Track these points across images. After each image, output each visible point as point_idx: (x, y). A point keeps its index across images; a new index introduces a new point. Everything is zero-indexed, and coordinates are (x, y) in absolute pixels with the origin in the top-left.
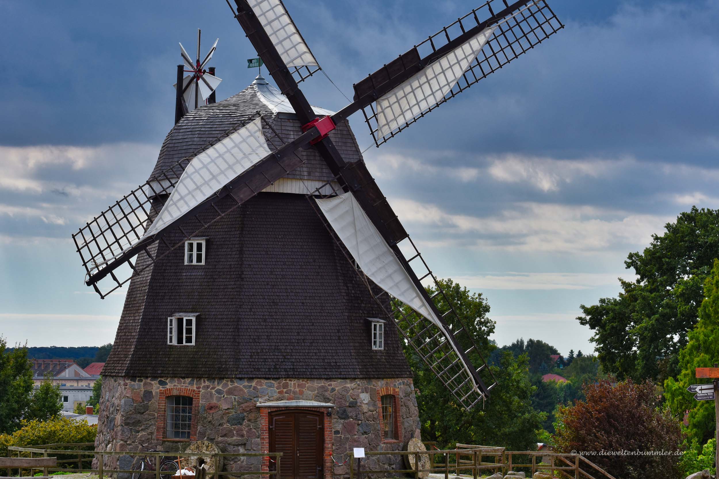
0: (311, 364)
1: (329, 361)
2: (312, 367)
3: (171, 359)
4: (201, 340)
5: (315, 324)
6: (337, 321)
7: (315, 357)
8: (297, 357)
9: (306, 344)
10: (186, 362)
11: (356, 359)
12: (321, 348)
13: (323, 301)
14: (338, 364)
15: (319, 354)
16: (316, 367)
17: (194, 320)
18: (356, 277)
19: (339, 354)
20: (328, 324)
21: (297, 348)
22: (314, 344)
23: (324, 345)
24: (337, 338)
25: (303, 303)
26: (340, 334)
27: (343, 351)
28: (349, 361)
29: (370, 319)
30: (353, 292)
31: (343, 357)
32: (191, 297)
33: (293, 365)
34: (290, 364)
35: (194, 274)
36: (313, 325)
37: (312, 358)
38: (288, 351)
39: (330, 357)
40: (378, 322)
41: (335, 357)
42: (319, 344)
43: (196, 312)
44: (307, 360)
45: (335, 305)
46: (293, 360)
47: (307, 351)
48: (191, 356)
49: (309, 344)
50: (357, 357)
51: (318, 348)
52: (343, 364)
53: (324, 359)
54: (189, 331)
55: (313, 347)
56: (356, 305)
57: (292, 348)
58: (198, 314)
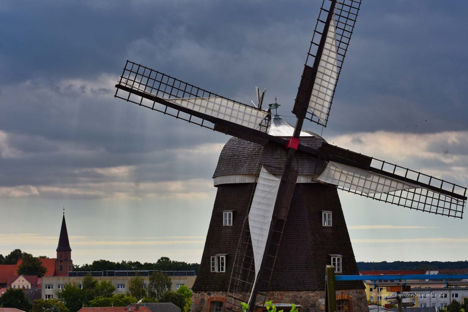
0: (288, 282)
1: (299, 280)
2: (289, 284)
3: (214, 280)
4: (228, 269)
5: (292, 259)
6: (305, 257)
7: (291, 278)
8: (280, 278)
9: (286, 271)
10: (220, 282)
11: (317, 279)
12: (295, 272)
13: (297, 245)
14: (304, 282)
15: (293, 276)
16: (291, 284)
17: (225, 257)
18: (323, 231)
19: (306, 276)
20: (300, 259)
21: (281, 273)
22: (291, 271)
23: (297, 270)
24: (305, 266)
25: (285, 247)
26: (307, 264)
27: (309, 274)
28: (312, 280)
29: (330, 255)
30: (320, 239)
31: (308, 278)
32: (225, 244)
33: (278, 283)
34: (275, 282)
35: (227, 231)
36: (291, 259)
37: (290, 278)
38: (275, 275)
39: (300, 278)
40: (336, 256)
41: (303, 278)
42: (294, 270)
43: (227, 253)
44: (286, 280)
45: (305, 247)
46: (278, 280)
47: (286, 275)
48: (223, 278)
49: (288, 271)
50: (317, 278)
51: (293, 272)
52: (308, 282)
53: (296, 279)
54: (223, 264)
55: (290, 272)
56: (321, 247)
57: (277, 273)
58: (227, 254)
